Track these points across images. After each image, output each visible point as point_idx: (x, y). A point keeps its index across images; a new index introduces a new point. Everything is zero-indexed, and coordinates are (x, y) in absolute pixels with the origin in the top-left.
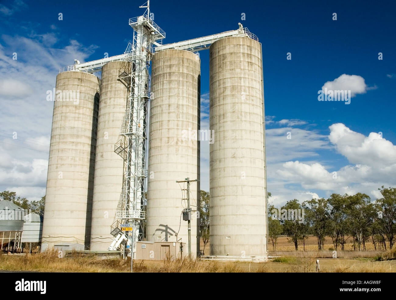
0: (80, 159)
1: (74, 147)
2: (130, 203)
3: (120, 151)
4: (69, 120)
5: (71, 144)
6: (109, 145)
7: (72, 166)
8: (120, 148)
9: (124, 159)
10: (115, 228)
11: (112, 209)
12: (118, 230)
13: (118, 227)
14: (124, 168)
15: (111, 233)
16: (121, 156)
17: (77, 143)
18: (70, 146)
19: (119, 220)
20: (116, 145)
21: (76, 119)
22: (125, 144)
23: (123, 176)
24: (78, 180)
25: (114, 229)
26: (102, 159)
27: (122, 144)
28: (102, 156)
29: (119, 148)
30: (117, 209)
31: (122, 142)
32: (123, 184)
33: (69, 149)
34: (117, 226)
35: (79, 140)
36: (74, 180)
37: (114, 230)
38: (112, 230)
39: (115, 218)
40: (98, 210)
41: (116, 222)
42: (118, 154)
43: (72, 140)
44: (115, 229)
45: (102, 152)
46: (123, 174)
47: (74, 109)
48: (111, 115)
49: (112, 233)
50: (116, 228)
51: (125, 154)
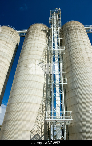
2: (57, 106)
6: (34, 60)
10: (35, 134)
11: (33, 112)
13: (39, 133)
14: (44, 78)
19: (39, 125)
20: (39, 61)
21: (5, 48)
23: (44, 84)
25: (34, 136)
30: (38, 113)
34: (37, 132)
35: (3, 60)
38: (32, 137)
39: (36, 122)
40: (17, 111)
41: (37, 127)
45: (26, 64)
47: (5, 42)
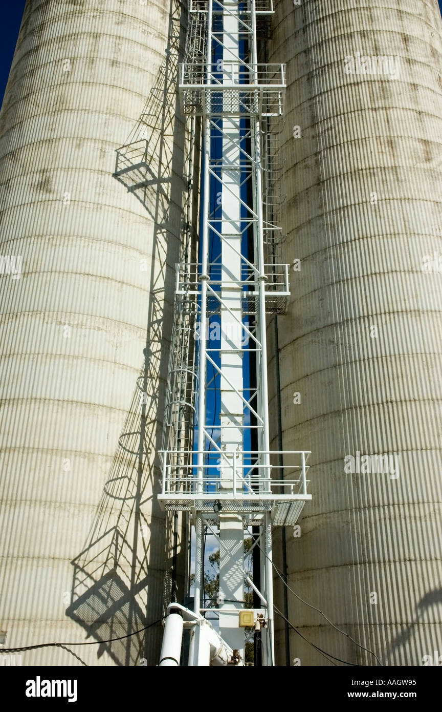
2: (224, 419)
6: (88, 147)
8: (143, 169)
9: (156, 219)
10: (97, 576)
11: (89, 456)
12: (117, 594)
13: (118, 571)
14: (154, 257)
15: (69, 612)
16: (143, 203)
19: (123, 529)
20: (123, 151)
22: (160, 163)
23: (152, 293)
25: (90, 583)
26: (43, 196)
27: (152, 157)
28: (44, 185)
29: (137, 167)
30: (117, 459)
31: (150, 151)
32: (149, 331)
34: (111, 564)
37: (93, 591)
38: (81, 590)
39: (101, 508)
41: (109, 538)
42: (131, 190)
44: (98, 585)
46: (152, 286)
48: (104, 42)
49: (83, 611)
50: (105, 578)
51: (160, 204)
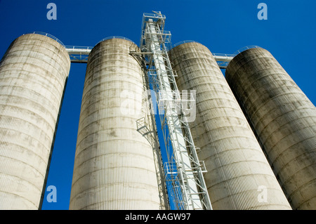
0: (39, 145)
1: (34, 122)
3: (145, 132)
4: (34, 83)
5: (30, 115)
6: (127, 120)
7: (23, 152)
8: (145, 128)
9: (152, 146)
14: (154, 160)
16: (148, 140)
17: (40, 119)
18: (28, 118)
20: (138, 122)
21: (45, 86)
22: (149, 126)
24: (29, 182)
27: (147, 124)
28: (113, 134)
29: (143, 127)
32: (159, 189)
33: (25, 121)
35: (43, 115)
36: (22, 179)
42: (143, 135)
43: (33, 110)
45: (112, 129)
47: (44, 73)
48: (125, 84)
51: (152, 140)
